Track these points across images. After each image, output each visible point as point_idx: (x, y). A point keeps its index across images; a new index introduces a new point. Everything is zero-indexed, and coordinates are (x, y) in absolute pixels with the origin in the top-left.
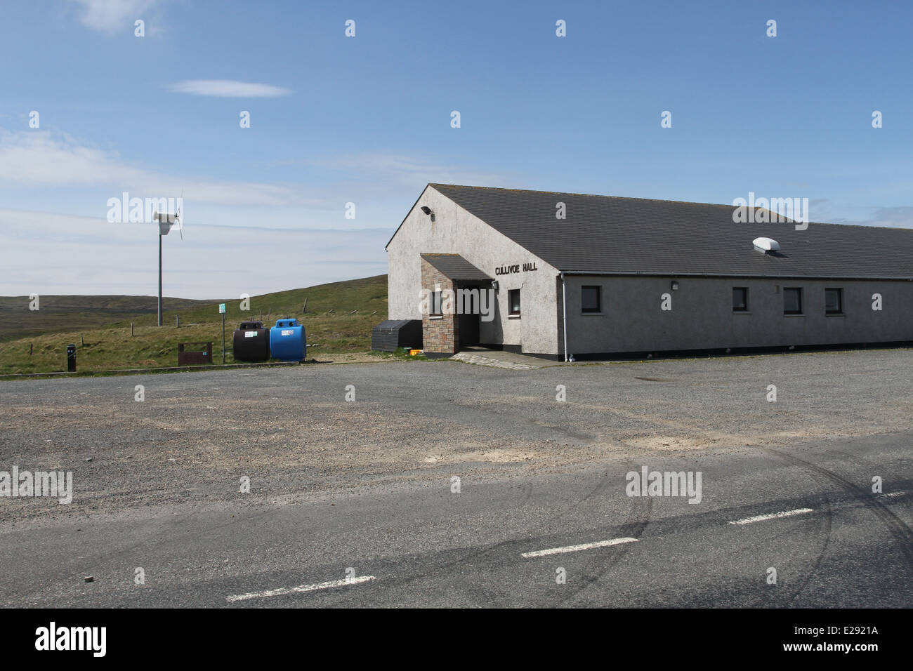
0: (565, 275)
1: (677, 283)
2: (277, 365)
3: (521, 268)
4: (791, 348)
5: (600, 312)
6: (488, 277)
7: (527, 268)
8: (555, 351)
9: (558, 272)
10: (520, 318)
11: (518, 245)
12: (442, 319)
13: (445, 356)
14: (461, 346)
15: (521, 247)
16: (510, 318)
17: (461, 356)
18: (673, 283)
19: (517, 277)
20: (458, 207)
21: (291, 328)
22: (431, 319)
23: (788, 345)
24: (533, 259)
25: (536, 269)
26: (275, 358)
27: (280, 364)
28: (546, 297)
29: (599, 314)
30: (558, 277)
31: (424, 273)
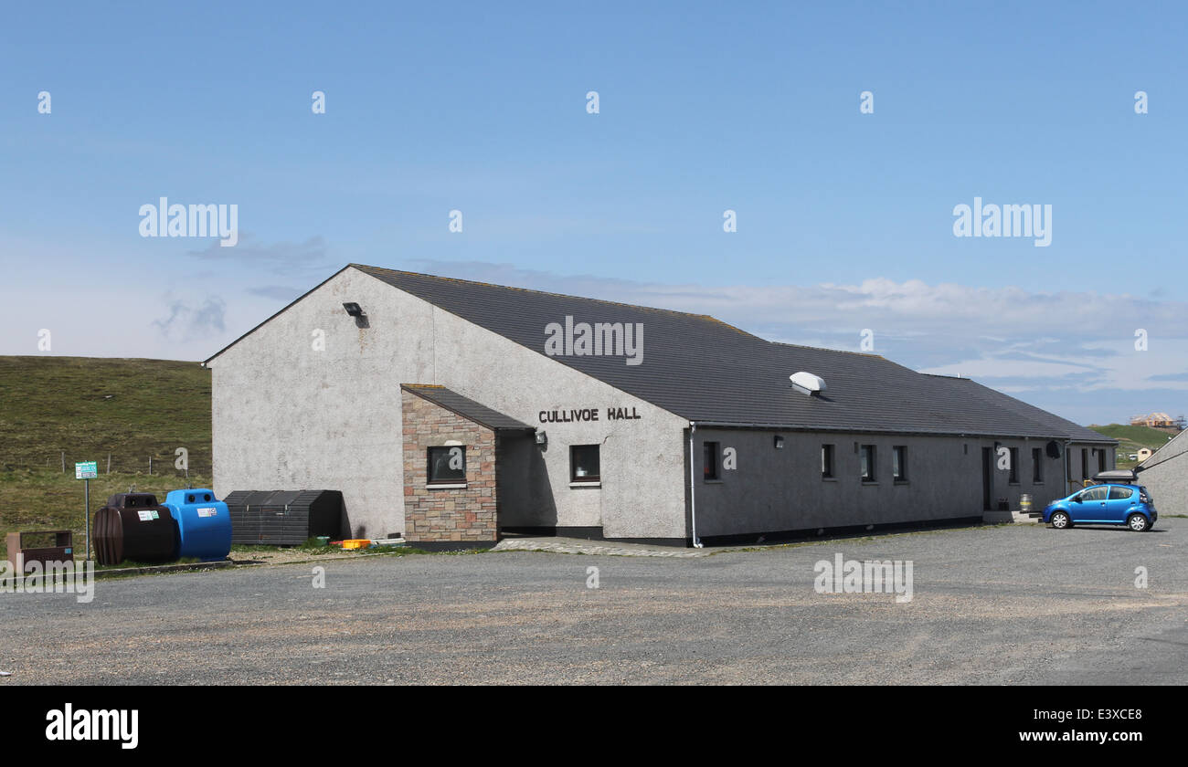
0: (698, 427)
1: (781, 439)
2: (200, 567)
3: (602, 414)
4: (869, 528)
5: (716, 478)
6: (524, 424)
7: (616, 414)
8: (680, 533)
9: (685, 423)
10: (600, 487)
11: (594, 381)
12: (466, 488)
13: (483, 546)
14: (505, 530)
15: (603, 384)
16: (572, 488)
17: (510, 543)
18: (776, 439)
19: (592, 426)
20: (437, 309)
21: (207, 504)
22: (429, 490)
23: (866, 523)
24: (628, 401)
25: (637, 417)
26: (191, 556)
27: (205, 566)
28: (660, 457)
29: (714, 481)
30: (687, 431)
31: (410, 416)
